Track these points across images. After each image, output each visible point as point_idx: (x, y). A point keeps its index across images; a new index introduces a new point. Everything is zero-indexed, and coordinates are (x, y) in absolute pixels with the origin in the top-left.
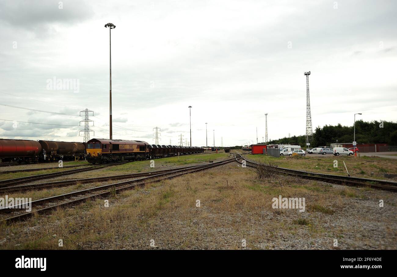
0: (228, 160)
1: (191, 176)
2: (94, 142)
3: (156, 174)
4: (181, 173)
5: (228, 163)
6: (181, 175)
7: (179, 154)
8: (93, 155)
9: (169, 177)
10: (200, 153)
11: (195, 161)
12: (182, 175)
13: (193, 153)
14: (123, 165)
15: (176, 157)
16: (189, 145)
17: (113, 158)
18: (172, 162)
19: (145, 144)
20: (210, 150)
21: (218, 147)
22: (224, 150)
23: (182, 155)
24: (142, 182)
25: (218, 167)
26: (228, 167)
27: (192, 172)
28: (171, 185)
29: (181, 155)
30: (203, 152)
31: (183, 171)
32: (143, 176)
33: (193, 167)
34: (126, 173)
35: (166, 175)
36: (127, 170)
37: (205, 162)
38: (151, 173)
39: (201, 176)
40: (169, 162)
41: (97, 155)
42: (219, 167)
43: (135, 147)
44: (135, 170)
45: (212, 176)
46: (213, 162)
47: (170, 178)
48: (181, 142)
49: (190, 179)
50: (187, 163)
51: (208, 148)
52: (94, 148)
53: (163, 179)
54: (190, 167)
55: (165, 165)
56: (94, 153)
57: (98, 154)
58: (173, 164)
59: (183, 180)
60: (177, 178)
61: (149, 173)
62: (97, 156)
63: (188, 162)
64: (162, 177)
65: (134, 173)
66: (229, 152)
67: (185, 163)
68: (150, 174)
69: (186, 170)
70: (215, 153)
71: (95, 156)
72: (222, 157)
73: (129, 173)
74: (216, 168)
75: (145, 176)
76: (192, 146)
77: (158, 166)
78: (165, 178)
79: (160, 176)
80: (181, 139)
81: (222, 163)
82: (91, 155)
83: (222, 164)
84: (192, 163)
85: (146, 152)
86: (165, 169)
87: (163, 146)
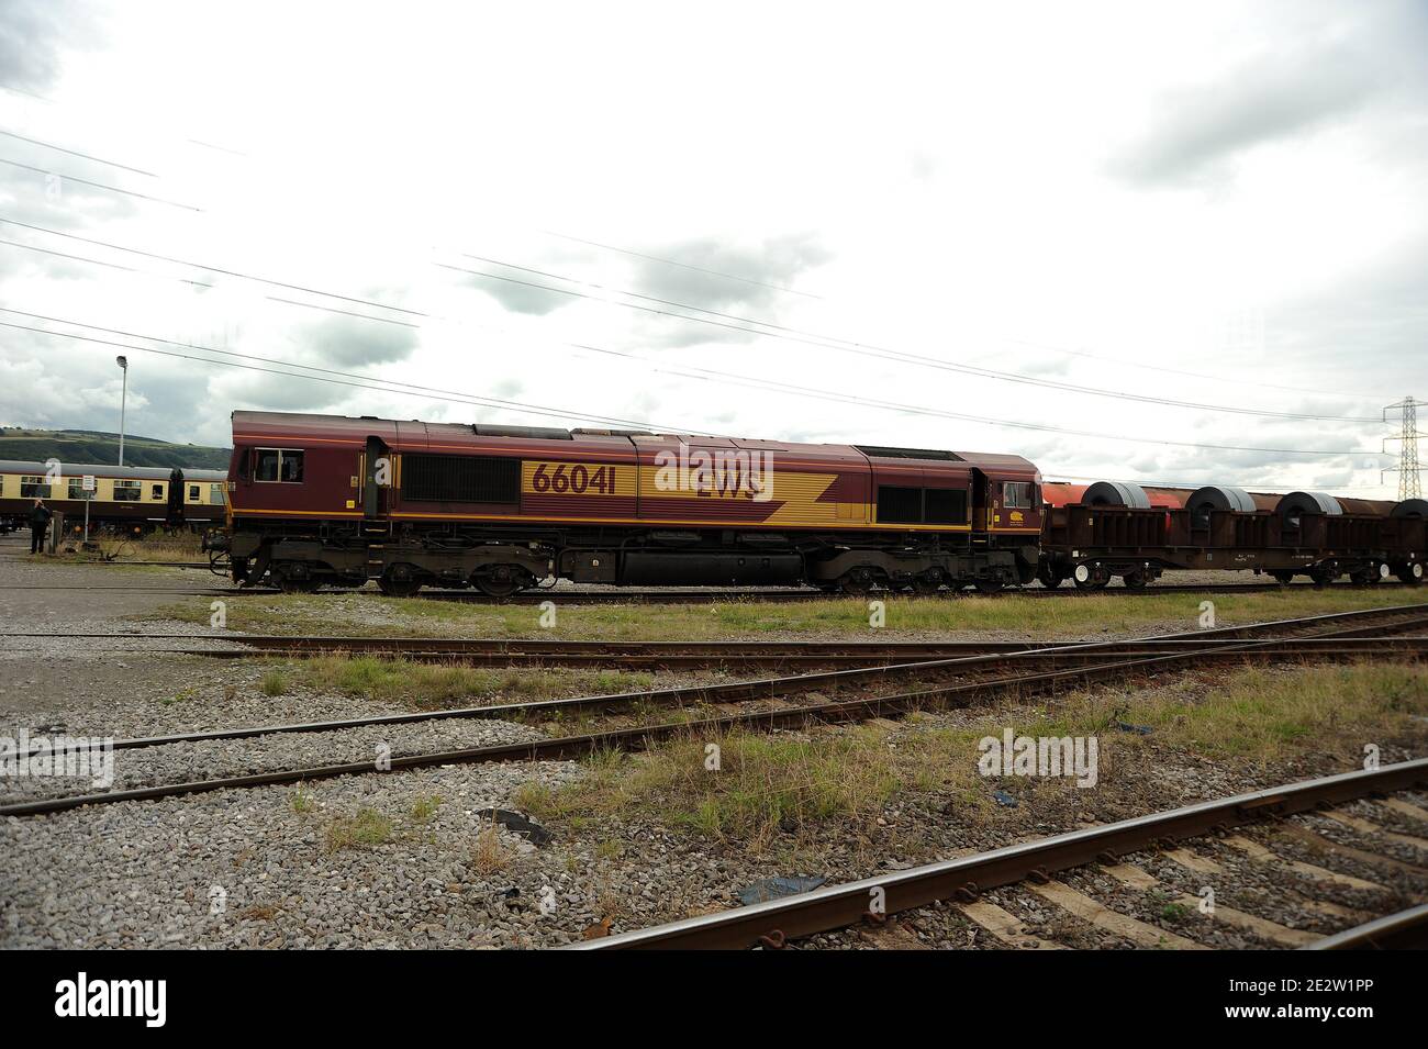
19: (974, 470)
85: (980, 530)
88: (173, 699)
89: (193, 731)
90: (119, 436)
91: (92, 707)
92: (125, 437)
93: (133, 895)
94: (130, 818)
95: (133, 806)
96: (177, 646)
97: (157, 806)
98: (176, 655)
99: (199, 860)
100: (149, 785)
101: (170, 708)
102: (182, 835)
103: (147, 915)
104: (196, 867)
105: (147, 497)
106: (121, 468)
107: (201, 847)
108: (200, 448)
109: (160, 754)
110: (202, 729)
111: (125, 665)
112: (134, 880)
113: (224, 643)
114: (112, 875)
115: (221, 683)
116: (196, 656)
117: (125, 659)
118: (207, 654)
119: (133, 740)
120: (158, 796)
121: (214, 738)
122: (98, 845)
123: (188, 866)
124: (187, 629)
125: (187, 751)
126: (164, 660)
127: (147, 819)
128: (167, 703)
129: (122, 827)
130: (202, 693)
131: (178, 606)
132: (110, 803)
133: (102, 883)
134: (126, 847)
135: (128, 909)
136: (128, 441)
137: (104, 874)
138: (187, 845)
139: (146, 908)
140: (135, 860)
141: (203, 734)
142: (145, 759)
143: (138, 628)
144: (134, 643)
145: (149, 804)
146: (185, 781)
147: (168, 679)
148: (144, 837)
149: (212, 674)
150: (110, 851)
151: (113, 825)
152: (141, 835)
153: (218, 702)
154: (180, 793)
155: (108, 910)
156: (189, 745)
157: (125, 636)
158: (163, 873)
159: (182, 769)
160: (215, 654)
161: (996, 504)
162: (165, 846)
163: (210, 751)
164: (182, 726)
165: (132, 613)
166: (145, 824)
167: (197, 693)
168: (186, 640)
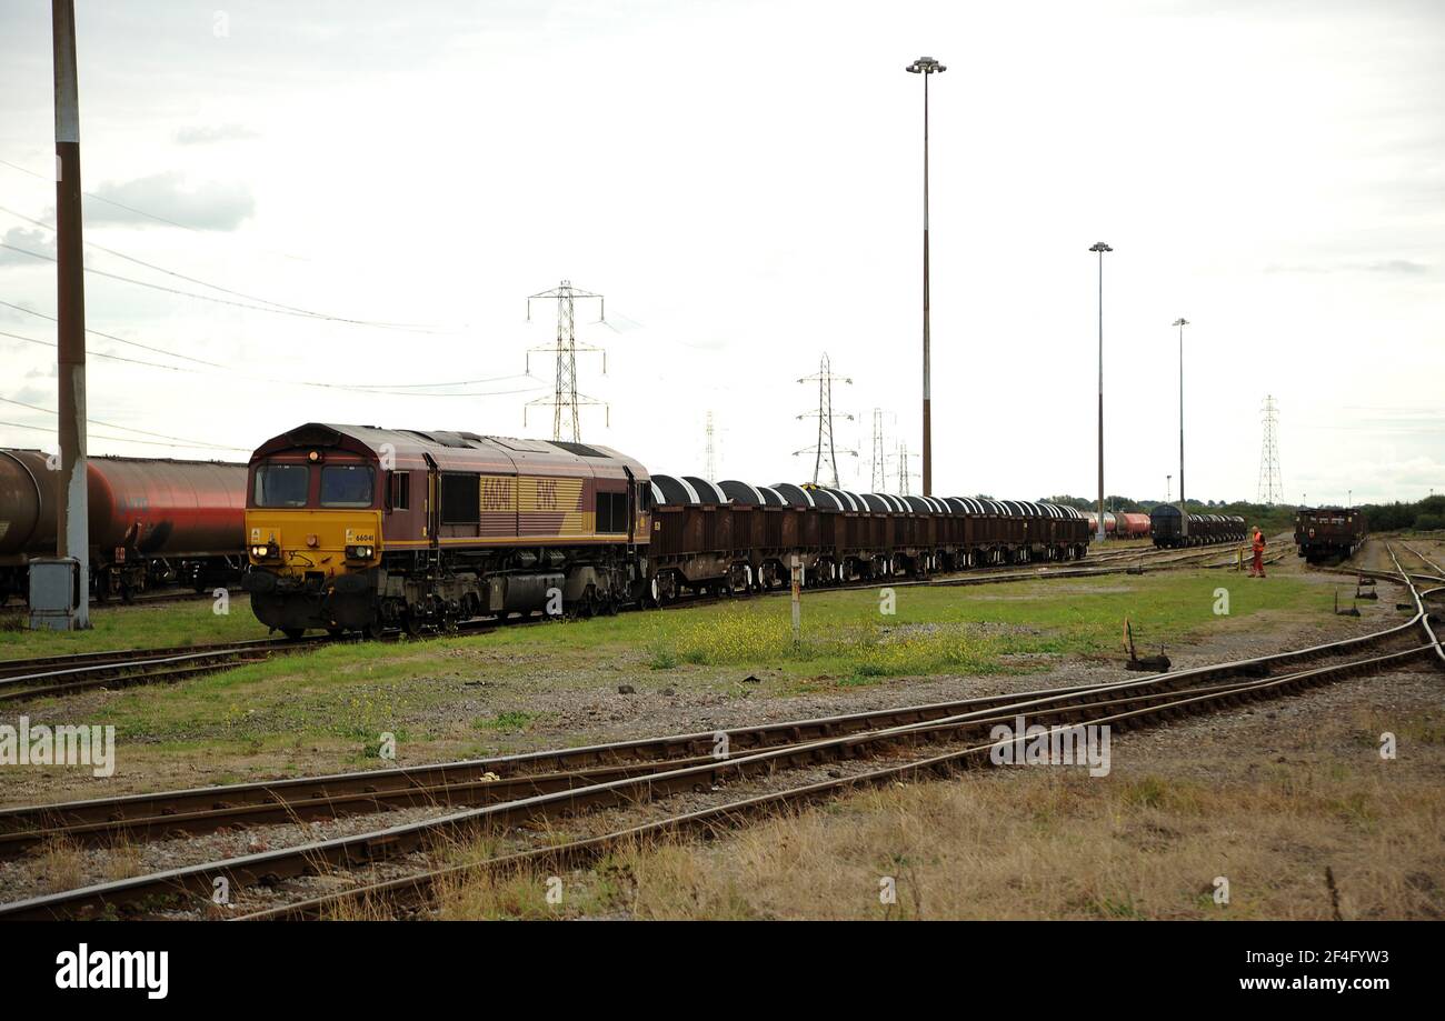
0: (1337, 650)
1: (935, 815)
2: (314, 456)
3: (562, 783)
4: (819, 777)
5: (1339, 676)
6: (820, 795)
7: (798, 576)
8: (300, 561)
9: (695, 822)
10: (1021, 564)
11: (969, 654)
12: (837, 802)
13: (948, 565)
14: (208, 680)
15: (767, 603)
16: (904, 475)
17: (441, 592)
18: (722, 661)
19: (626, 469)
20: (1139, 533)
21: (1226, 509)
22: (1290, 535)
23: (836, 584)
24: (401, 861)
25: (1220, 722)
26: (1333, 726)
27: (938, 771)
28: (718, 902)
29: (816, 582)
30: (1080, 552)
31: (838, 753)
32: (420, 801)
33: (945, 711)
34: (240, 764)
35: (660, 791)
36: (245, 733)
37: (1081, 668)
38: (502, 769)
39: (1041, 818)
40: (697, 659)
41: (337, 564)
42: (1240, 720)
43: (568, 498)
44: (334, 735)
45: (1158, 817)
46: (1163, 664)
47: (703, 829)
48: (825, 449)
49: (920, 837)
50: (879, 673)
51: (1110, 518)
52: (314, 504)
53: (625, 840)
54: (920, 715)
55: (648, 691)
56: (314, 547)
57: (350, 551)
58: (736, 674)
59: (845, 854)
60: (780, 828)
61: (484, 768)
62: (340, 570)
63: (898, 658)
64: (618, 817)
65: (321, 769)
66: (1346, 556)
67: (868, 672)
68: (489, 777)
69: (876, 747)
70: (1188, 574)
71: (325, 569)
72: (1272, 614)
73: (269, 765)
74: (1200, 728)
75: (441, 798)
76: (935, 493)
77: (579, 702)
78: (658, 831)
79: (595, 802)
80: (825, 417)
81: (1268, 682)
82: (283, 566)
83: (1265, 695)
84: (936, 668)
85: (631, 539)
86: (646, 726)
87: (730, 487)
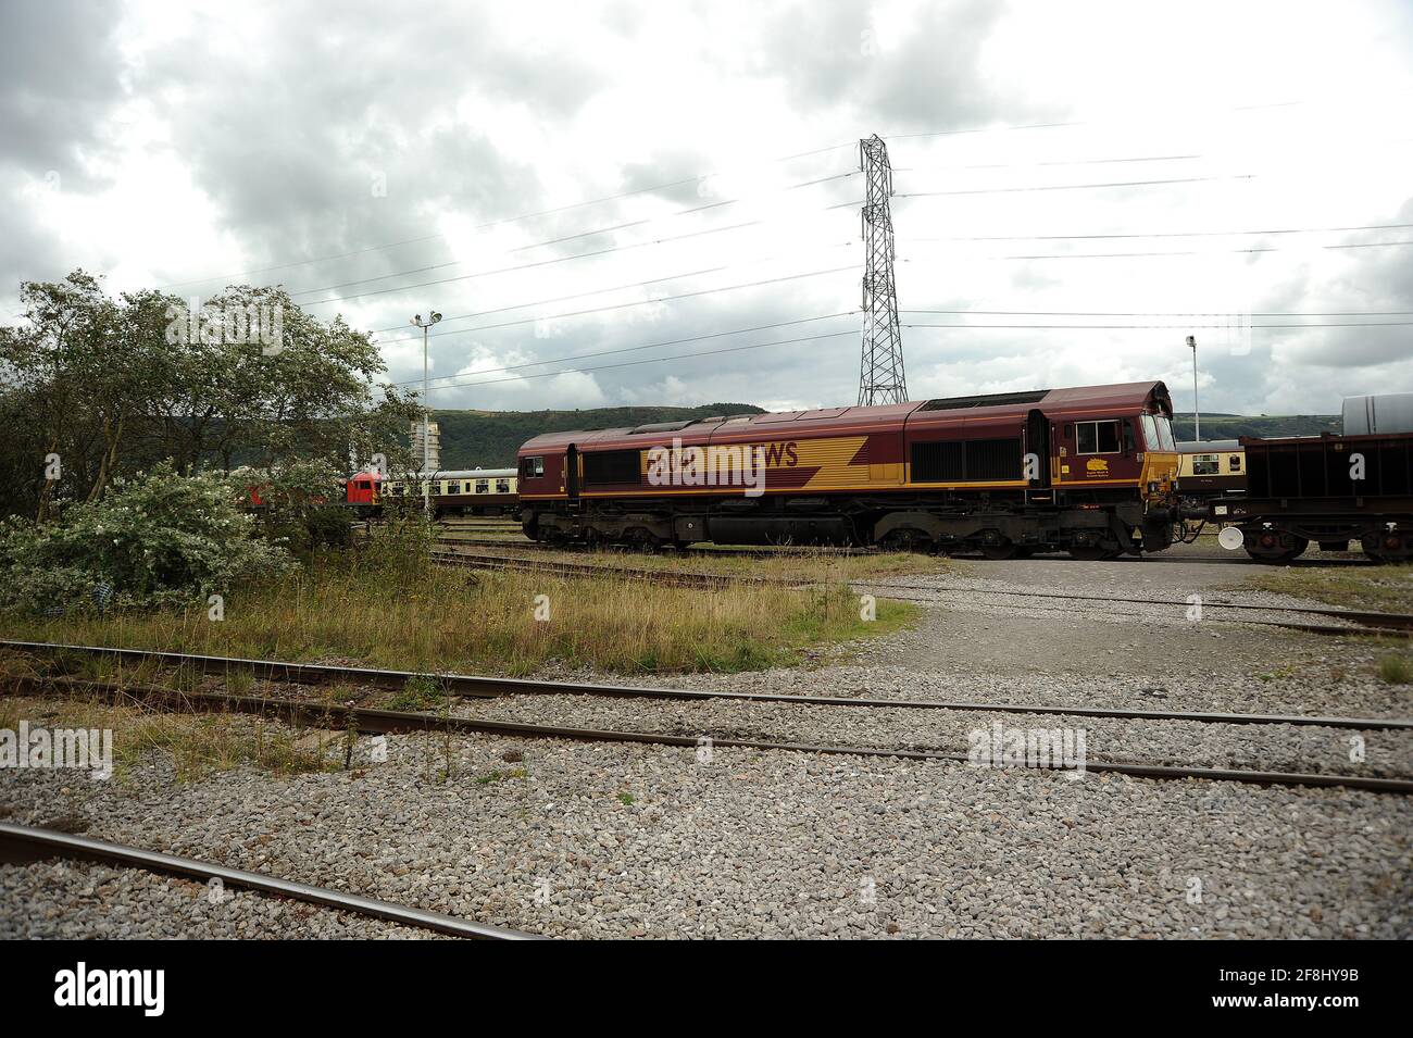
88: (1271, 675)
89: (1297, 713)
90: (1194, 415)
91: (1190, 675)
92: (1200, 415)
93: (1249, 894)
94: (1236, 802)
95: (1238, 787)
96: (1269, 617)
97: (1265, 793)
98: (1269, 628)
99: (1322, 873)
100: (1253, 767)
101: (1268, 685)
102: (1299, 836)
103: (1266, 924)
104: (1319, 880)
105: (1225, 469)
106: (1199, 443)
107: (1323, 856)
108: (1274, 418)
109: (1262, 734)
110: (1307, 712)
111: (1218, 635)
112: (1248, 876)
113: (1322, 618)
114: (1222, 862)
115: (1325, 662)
116: (1293, 631)
117: (1218, 629)
118: (1305, 628)
119: (1232, 715)
120: (1265, 782)
121: (1323, 724)
122: (1206, 825)
123: (1309, 876)
124: (1278, 601)
125: (1292, 735)
126: (1257, 632)
127: (1254, 806)
128: (1266, 679)
129: (1229, 810)
130: (1304, 672)
131: (1266, 576)
132: (1215, 780)
133: (1215, 869)
134: (1235, 834)
135: (1245, 909)
136: (1202, 418)
137: (1215, 859)
138: (1305, 849)
139: (1265, 914)
140: (1247, 852)
141: (1310, 718)
142: (1246, 737)
143: (1228, 598)
144: (1225, 613)
145: (1255, 789)
146: (1294, 770)
147: (1264, 654)
148: (1254, 828)
149: (1313, 652)
150: (1221, 834)
151: (1219, 805)
152: (1250, 823)
153: (1323, 683)
154: (1291, 783)
155: (1222, 903)
156: (1294, 729)
157: (1216, 606)
158: (1280, 877)
159: (1290, 755)
160: (1314, 630)
161: (1063, 452)
162: (1279, 844)
163: (1320, 739)
164: (1283, 706)
165: (1220, 582)
166: (1255, 811)
167: (1298, 671)
168: (1278, 612)
